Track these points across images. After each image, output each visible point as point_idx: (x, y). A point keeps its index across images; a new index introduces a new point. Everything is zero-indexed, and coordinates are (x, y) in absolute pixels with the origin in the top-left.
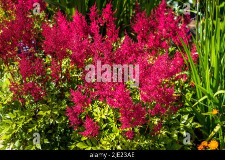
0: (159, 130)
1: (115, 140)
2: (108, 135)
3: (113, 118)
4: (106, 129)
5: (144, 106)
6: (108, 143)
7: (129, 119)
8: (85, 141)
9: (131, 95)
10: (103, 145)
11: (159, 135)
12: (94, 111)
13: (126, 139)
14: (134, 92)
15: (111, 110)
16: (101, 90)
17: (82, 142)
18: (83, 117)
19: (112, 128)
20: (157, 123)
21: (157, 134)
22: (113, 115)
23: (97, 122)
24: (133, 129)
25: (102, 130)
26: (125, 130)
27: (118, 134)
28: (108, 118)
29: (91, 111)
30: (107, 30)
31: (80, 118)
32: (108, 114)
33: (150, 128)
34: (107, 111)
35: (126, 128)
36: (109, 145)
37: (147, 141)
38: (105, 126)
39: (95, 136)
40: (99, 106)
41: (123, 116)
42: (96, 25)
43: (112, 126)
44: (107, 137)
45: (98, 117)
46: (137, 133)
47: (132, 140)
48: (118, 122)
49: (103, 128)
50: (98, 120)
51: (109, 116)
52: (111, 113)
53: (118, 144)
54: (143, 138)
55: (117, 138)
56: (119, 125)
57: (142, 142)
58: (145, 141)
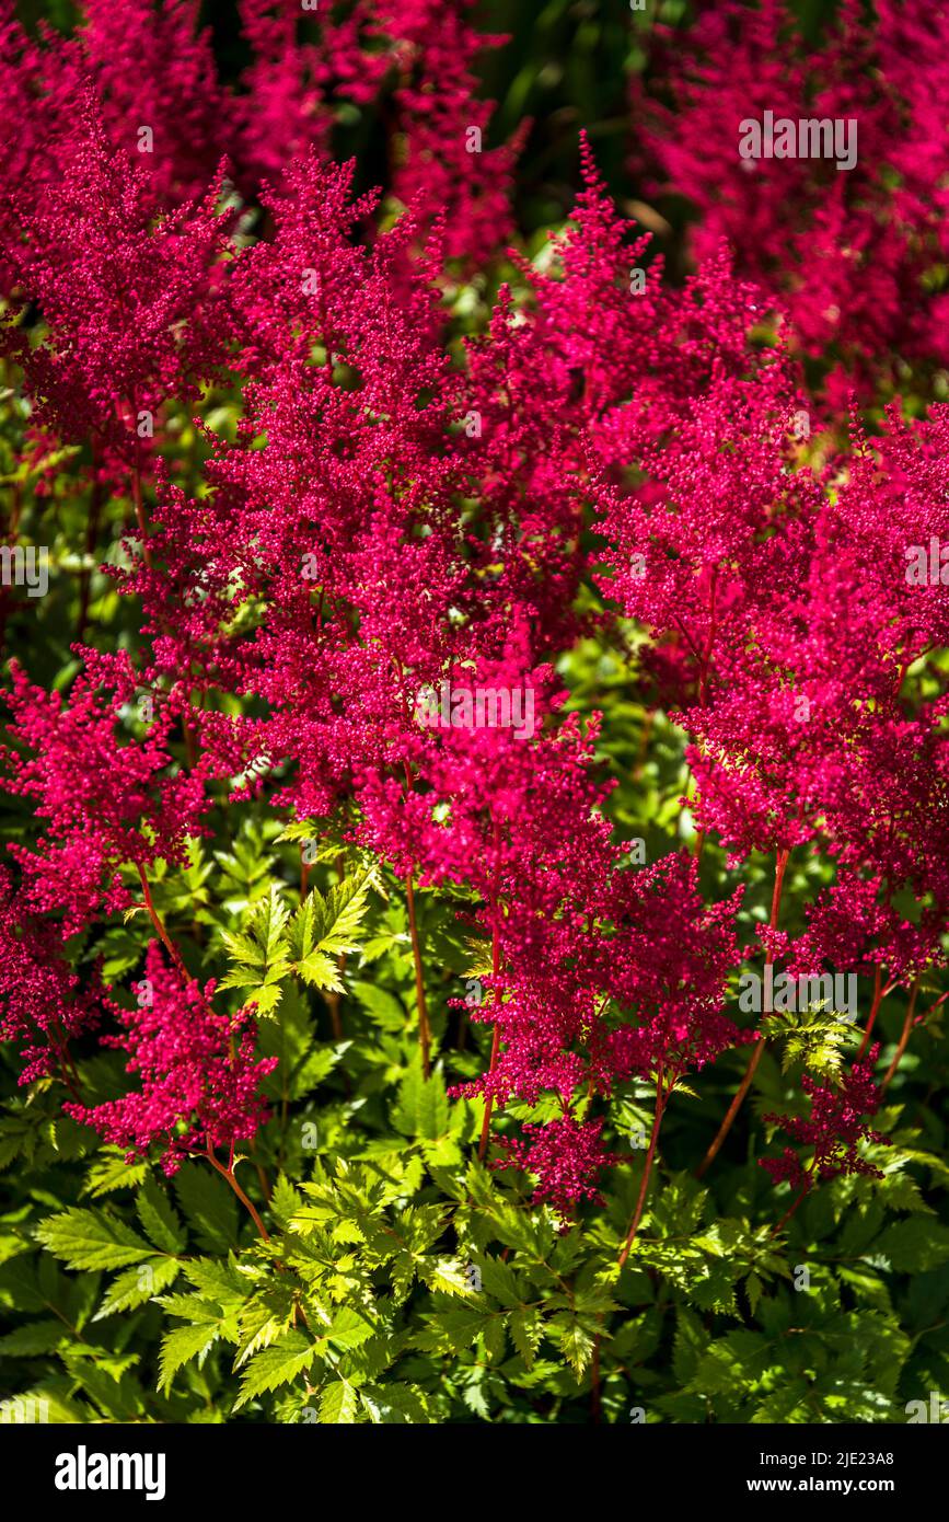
0: (850, 1136)
1: (416, 1200)
2: (346, 1151)
3: (411, 997)
4: (329, 1094)
5: (721, 894)
6: (348, 1232)
7: (567, 1007)
8: (124, 1198)
9: (597, 782)
10: (294, 1242)
11: (848, 1182)
12: (224, 918)
13: (529, 1202)
14: (628, 762)
15: (397, 916)
16: (308, 707)
17: (92, 1203)
18: (113, 969)
19: (392, 1091)
20: (835, 1059)
21: (830, 1176)
22: (410, 959)
23: (250, 1025)
24: (599, 1109)
25: (296, 1108)
26: (521, 1112)
27: (444, 1153)
28: (362, 990)
29: (203, 917)
30: (403, 145)
31: (91, 970)
32: (369, 953)
33: (762, 1108)
34: (350, 919)
35: (527, 1095)
36: (352, 1248)
37: (726, 1238)
38: (324, 1063)
39: (224, 1158)
40: (276, 871)
41: (506, 973)
42: (299, 96)
43: (393, 1074)
44: (343, 1167)
45: (263, 971)
46: (634, 1157)
47: (583, 1210)
48: (456, 1032)
49: (303, 1085)
50: (266, 1000)
51: (370, 972)
52: (394, 937)
53: (446, 1244)
54: (684, 1204)
55: (432, 1188)
56: (469, 1069)
57: (679, 1240)
58: (702, 1228)
